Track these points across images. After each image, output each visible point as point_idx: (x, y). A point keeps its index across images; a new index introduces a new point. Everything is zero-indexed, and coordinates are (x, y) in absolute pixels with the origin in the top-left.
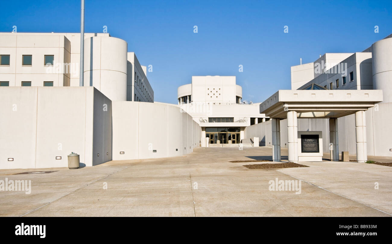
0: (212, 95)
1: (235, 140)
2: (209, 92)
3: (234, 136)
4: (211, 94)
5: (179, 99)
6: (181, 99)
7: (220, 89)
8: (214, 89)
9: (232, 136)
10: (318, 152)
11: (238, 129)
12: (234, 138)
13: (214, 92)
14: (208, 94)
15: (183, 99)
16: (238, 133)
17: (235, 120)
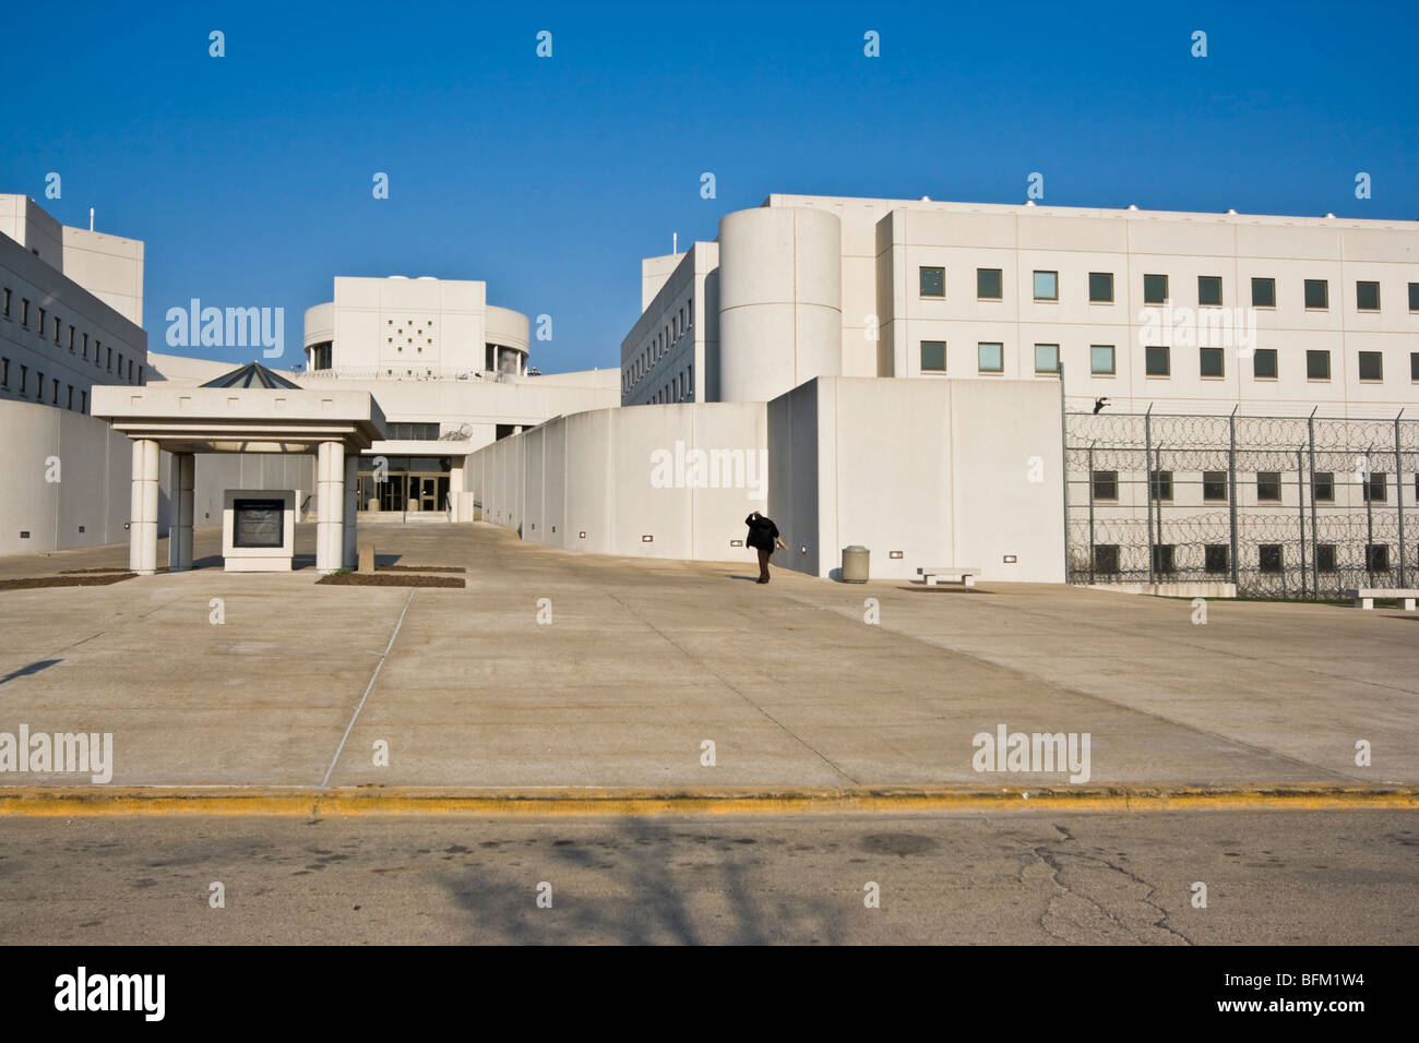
0: (404, 344)
1: (434, 498)
2: (394, 334)
3: (429, 485)
4: (400, 341)
5: (308, 350)
6: (313, 351)
7: (430, 323)
8: (410, 323)
9: (422, 486)
10: (281, 545)
11: (446, 462)
12: (430, 492)
13: (410, 332)
14: (390, 340)
15: (319, 351)
16: (444, 474)
17: (443, 431)
